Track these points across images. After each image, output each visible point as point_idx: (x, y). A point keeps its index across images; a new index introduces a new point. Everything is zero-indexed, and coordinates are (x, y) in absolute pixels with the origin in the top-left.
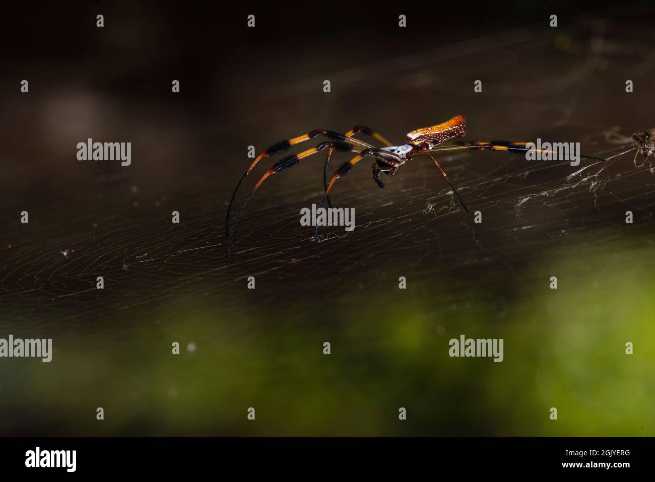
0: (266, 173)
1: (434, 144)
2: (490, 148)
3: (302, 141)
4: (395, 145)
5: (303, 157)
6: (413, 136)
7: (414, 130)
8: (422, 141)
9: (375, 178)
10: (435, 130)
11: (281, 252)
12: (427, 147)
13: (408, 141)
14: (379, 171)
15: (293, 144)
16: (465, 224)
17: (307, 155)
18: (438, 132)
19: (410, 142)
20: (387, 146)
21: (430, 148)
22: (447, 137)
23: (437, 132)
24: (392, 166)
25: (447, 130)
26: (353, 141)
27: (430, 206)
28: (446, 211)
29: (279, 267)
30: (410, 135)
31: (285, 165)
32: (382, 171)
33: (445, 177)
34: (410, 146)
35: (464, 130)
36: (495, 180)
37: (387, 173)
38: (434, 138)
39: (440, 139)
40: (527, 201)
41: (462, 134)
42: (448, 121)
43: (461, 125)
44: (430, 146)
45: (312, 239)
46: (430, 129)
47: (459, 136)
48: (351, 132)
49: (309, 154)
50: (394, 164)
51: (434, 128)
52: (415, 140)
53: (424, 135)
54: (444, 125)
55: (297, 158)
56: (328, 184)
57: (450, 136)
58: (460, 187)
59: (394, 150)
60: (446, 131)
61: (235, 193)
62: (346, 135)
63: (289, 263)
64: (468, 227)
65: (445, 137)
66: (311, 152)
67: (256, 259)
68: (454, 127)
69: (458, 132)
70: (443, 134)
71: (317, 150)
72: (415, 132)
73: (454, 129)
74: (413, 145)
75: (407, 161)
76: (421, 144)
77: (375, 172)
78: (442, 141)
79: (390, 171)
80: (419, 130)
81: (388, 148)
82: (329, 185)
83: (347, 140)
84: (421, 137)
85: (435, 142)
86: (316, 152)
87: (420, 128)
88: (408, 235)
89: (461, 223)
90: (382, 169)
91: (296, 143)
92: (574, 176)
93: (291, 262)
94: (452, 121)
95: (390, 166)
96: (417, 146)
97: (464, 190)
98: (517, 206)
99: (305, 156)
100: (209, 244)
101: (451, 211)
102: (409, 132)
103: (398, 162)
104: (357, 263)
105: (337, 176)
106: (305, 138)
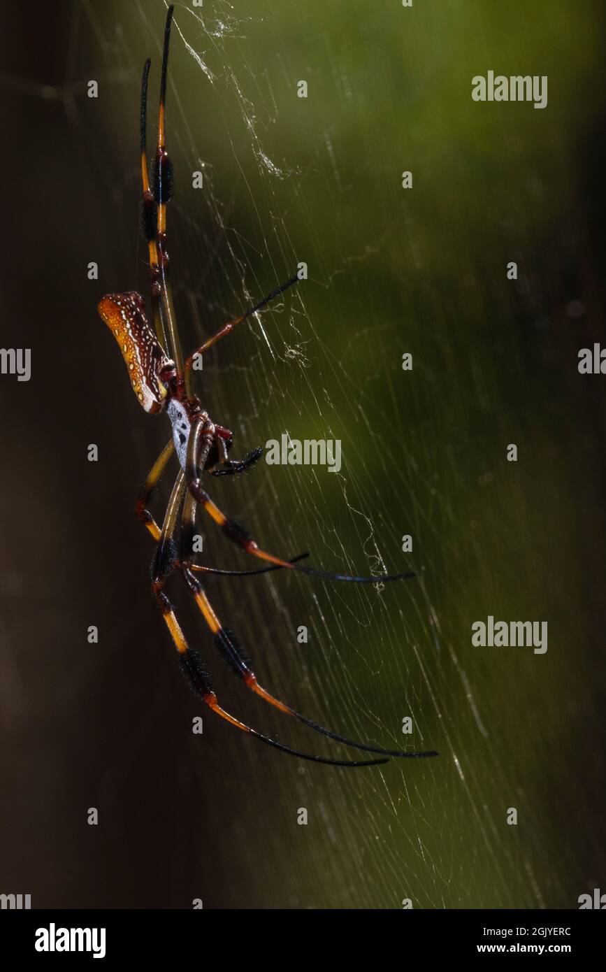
0: (255, 692)
1: (162, 354)
2: (164, 241)
3: (177, 626)
4: (171, 436)
5: (217, 620)
6: (148, 400)
7: (137, 398)
8: (158, 381)
9: (241, 470)
10: (133, 355)
11: (415, 648)
12: (169, 368)
13: (160, 408)
14: (227, 463)
15: (185, 643)
16: (330, 278)
17: (211, 611)
18: (137, 349)
19: (163, 403)
20: (174, 451)
21: (171, 362)
22: (146, 330)
23: (138, 351)
24: (214, 436)
25: (130, 331)
26: (169, 522)
27: (291, 353)
28: (300, 321)
29: (451, 649)
30: (148, 407)
31: (235, 655)
32: (226, 457)
33: (234, 327)
34: (170, 407)
35: (129, 296)
36: (222, 226)
37: (229, 445)
38: (148, 357)
39: (151, 344)
40: (270, 158)
41: (136, 300)
42: (111, 332)
43: (119, 303)
44: (166, 364)
45: (381, 587)
46: (131, 367)
47: (142, 306)
48: (150, 528)
49: (210, 607)
50: (210, 432)
51: (128, 357)
52: (157, 395)
53: (144, 378)
54: (120, 339)
55: (220, 631)
56: (269, 565)
57: (142, 324)
58: (242, 296)
59: (182, 438)
60: (133, 334)
61: (294, 754)
62: (157, 537)
63: (439, 630)
64: (336, 272)
65: (146, 334)
66: (206, 604)
67: (433, 698)
68: (124, 316)
69: (133, 309)
70: (139, 338)
71: (199, 592)
72: (140, 397)
73: (128, 317)
74: (168, 398)
75: (201, 408)
76: (163, 382)
77: (230, 470)
78: (154, 340)
79: (225, 439)
80: (136, 389)
81: (178, 448)
82: (271, 563)
83: (168, 534)
84: (149, 383)
85: (158, 354)
86: (203, 593)
87: (131, 387)
88: (362, 392)
89: (327, 287)
90: (224, 456)
91: (182, 637)
92: (206, 65)
93: (438, 625)
94: (112, 322)
95: (215, 441)
96: (168, 390)
97: (248, 289)
98: (281, 175)
99: (214, 616)
100: (402, 798)
101: (301, 309)
102: (141, 408)
103: (206, 425)
104: (433, 492)
105: (254, 548)
106: (171, 619)
